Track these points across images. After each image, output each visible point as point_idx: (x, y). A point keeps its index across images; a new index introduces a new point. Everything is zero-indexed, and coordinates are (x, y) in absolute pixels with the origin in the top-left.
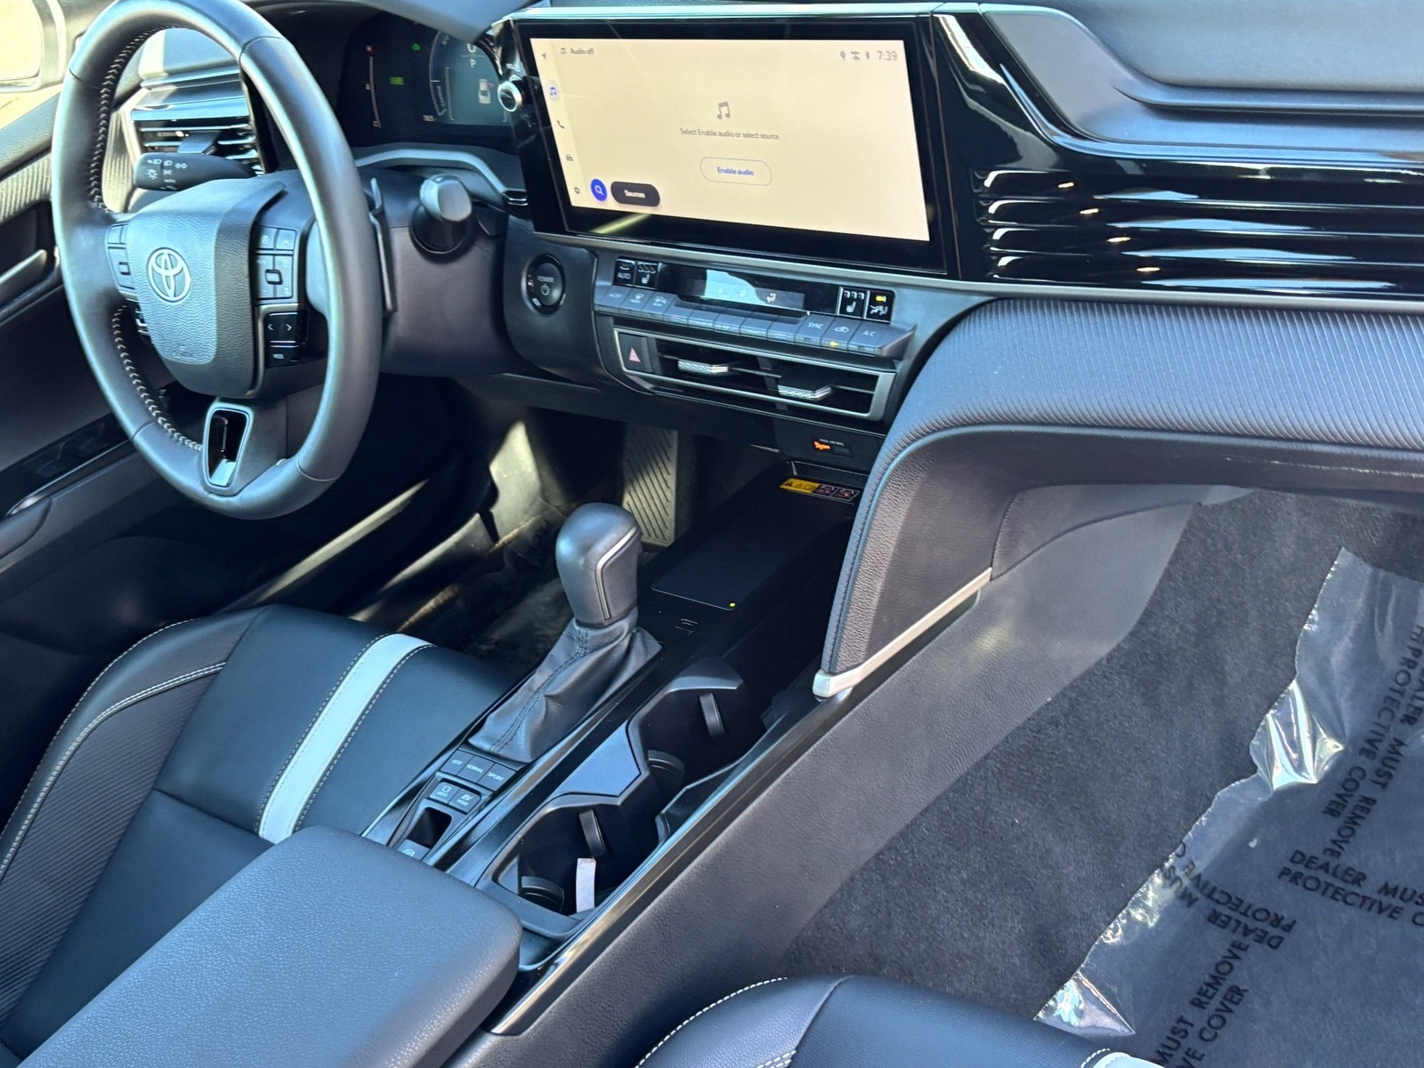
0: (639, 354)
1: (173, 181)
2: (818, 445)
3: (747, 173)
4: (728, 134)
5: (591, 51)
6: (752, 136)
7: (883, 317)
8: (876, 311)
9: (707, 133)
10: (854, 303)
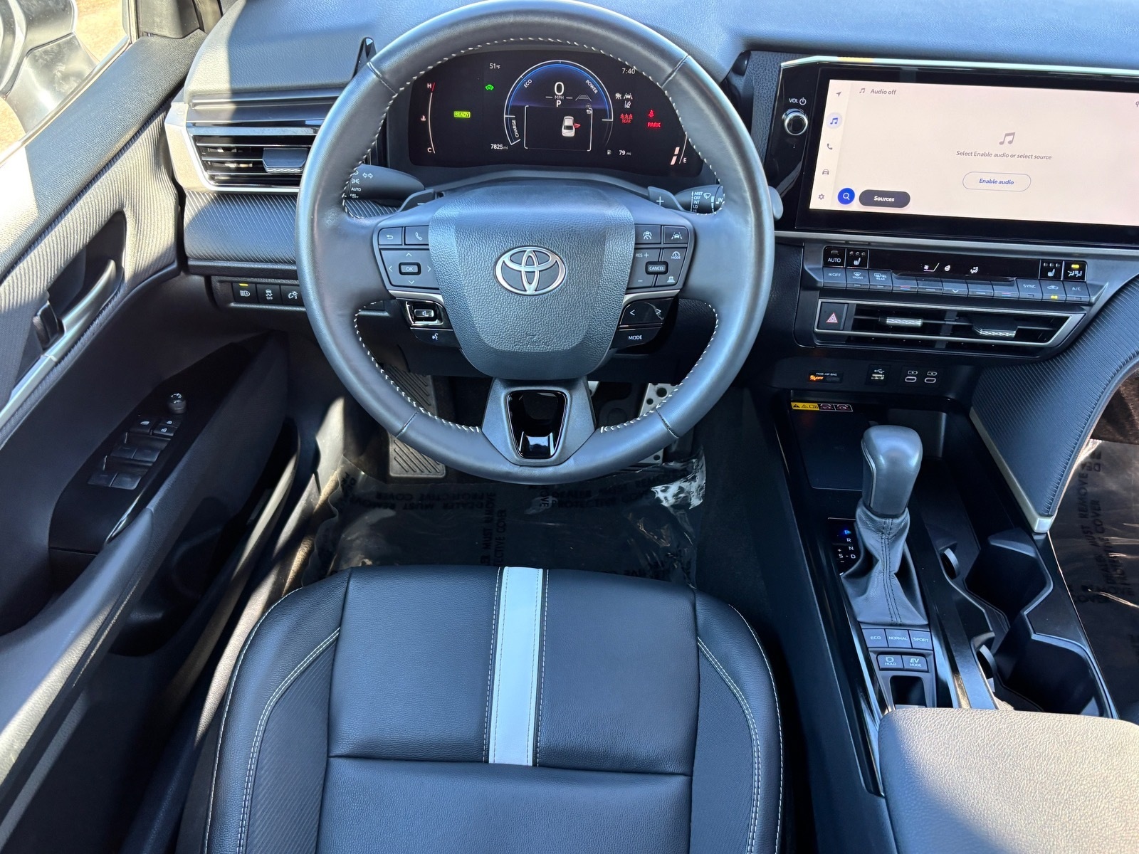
0: (839, 317)
1: (359, 189)
2: (812, 377)
3: (1008, 182)
4: (1003, 155)
5: (894, 92)
6: (1026, 157)
7: (1079, 278)
8: (1073, 274)
9: (984, 155)
10: (1054, 270)
